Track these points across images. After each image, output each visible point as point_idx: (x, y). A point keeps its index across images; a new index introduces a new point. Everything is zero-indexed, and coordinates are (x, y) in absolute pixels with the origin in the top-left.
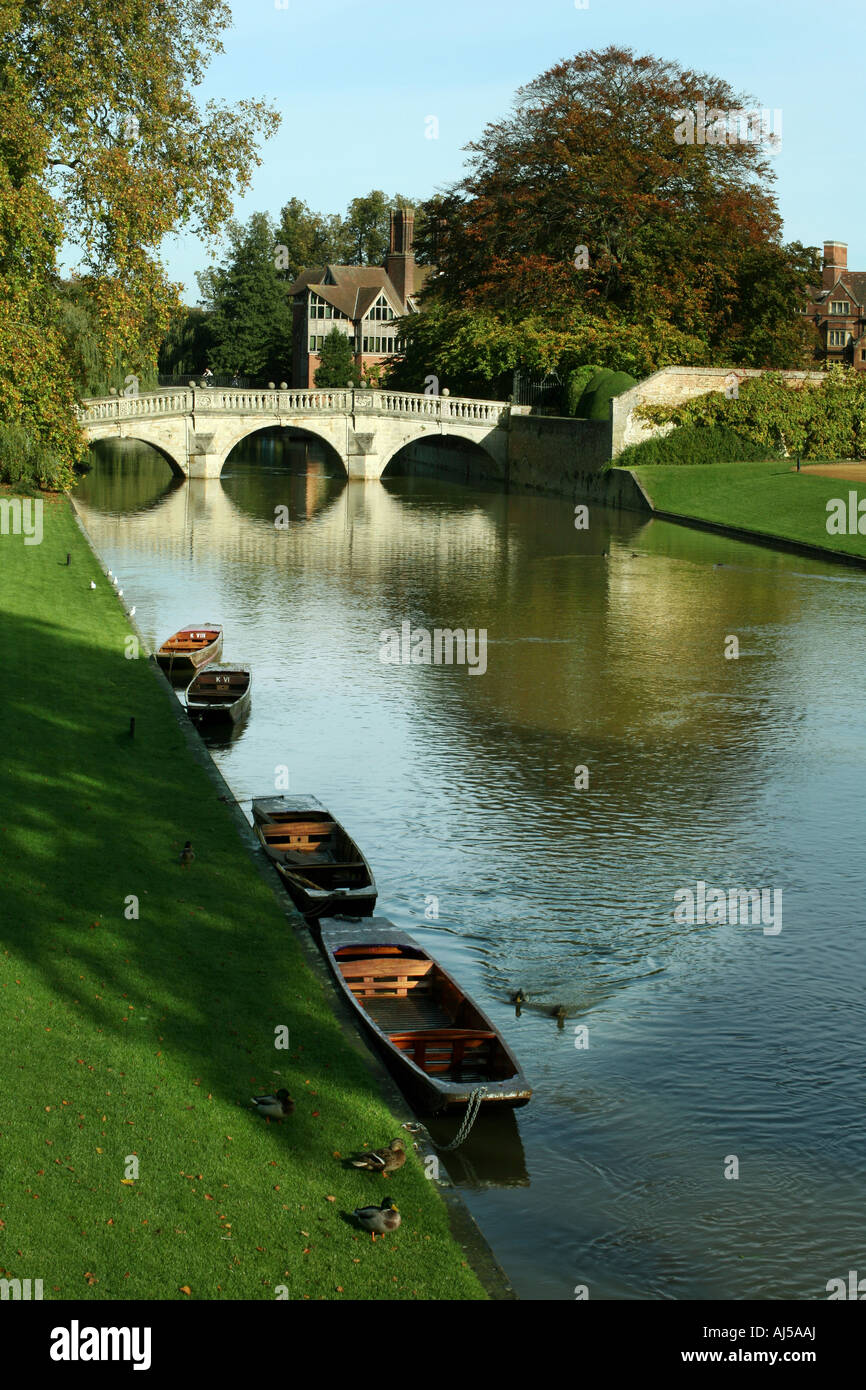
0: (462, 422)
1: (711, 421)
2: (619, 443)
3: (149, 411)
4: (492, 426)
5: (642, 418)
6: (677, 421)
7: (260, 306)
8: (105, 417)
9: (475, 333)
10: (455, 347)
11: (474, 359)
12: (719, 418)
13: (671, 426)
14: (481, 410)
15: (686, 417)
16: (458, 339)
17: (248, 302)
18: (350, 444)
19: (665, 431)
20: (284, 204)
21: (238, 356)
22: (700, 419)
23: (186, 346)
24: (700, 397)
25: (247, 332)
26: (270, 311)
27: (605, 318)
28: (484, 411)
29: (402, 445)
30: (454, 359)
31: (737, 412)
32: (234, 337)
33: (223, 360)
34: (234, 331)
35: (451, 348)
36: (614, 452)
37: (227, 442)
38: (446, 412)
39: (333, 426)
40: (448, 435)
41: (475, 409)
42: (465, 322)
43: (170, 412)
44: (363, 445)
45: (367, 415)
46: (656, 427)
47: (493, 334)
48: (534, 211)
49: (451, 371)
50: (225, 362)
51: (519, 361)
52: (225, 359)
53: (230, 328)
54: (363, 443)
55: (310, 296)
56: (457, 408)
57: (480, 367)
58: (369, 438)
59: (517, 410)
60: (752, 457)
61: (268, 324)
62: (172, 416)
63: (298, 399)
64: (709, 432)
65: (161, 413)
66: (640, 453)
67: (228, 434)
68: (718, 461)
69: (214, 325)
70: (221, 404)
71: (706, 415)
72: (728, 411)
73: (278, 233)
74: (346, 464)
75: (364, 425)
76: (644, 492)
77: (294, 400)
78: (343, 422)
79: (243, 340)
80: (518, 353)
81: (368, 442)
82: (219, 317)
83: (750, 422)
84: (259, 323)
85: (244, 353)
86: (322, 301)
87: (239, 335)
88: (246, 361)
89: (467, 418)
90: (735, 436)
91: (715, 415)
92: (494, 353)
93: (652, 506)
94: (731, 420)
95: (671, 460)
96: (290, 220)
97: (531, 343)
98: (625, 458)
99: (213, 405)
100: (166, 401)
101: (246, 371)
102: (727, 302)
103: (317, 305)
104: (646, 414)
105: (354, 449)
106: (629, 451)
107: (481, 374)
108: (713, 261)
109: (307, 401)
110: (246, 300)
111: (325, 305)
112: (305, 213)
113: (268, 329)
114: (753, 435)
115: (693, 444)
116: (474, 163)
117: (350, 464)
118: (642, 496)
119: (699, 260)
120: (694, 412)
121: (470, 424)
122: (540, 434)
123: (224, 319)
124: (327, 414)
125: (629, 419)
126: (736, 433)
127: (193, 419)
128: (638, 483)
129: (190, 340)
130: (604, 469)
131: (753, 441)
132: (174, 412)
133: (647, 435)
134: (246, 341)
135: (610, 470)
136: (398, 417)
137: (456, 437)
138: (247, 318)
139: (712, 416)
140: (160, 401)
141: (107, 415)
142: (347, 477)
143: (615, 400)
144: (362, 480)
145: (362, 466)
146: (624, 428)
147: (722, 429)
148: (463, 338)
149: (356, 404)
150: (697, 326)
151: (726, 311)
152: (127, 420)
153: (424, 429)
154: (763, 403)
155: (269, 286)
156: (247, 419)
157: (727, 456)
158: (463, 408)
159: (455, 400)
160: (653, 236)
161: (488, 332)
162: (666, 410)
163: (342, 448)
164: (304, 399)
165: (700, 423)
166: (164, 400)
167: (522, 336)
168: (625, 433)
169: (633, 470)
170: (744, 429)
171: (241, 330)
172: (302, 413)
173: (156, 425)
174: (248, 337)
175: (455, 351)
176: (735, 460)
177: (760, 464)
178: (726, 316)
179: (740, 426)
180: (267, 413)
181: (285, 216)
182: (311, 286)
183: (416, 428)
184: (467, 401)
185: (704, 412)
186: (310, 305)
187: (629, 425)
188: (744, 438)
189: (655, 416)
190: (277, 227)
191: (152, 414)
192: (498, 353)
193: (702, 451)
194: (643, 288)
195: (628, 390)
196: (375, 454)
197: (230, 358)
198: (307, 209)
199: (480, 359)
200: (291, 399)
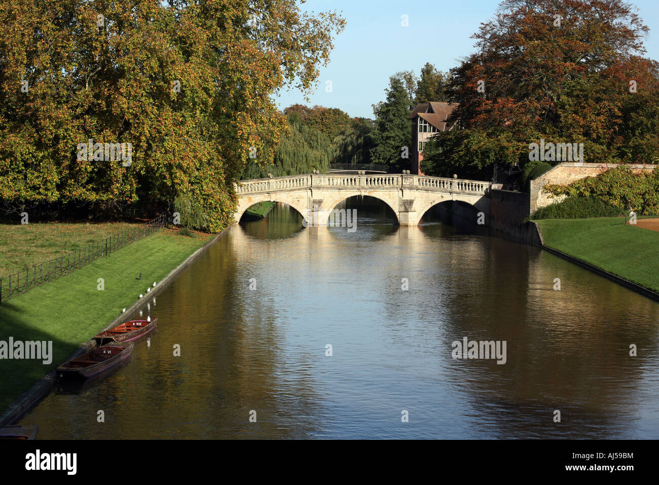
0: (464, 193)
1: (587, 194)
2: (534, 207)
3: (287, 187)
4: (481, 195)
5: (547, 192)
6: (568, 194)
7: (399, 124)
8: (262, 190)
9: (472, 143)
10: (461, 151)
11: (472, 157)
12: (592, 192)
13: (564, 197)
14: (475, 186)
15: (573, 191)
16: (463, 146)
17: (392, 123)
18: (401, 205)
19: (561, 199)
20: (423, 67)
21: (387, 153)
22: (581, 192)
23: (359, 146)
24: (581, 180)
25: (392, 139)
26: (405, 127)
27: (546, 133)
28: (477, 187)
29: (430, 206)
30: (460, 157)
31: (602, 188)
32: (384, 142)
33: (378, 155)
34: (384, 138)
35: (459, 151)
36: (531, 212)
37: (330, 204)
38: (455, 188)
39: (391, 196)
40: (456, 201)
41: (472, 186)
42: (467, 136)
43: (298, 187)
44: (407, 206)
45: (410, 189)
46: (555, 197)
47: (482, 143)
48: (505, 72)
49: (459, 164)
50: (379, 156)
51: (497, 159)
52: (380, 155)
53: (382, 137)
54: (407, 205)
55: (419, 119)
56: (462, 185)
57: (475, 162)
58: (411, 202)
59: (495, 186)
60: (610, 214)
61: (404, 135)
62: (300, 189)
63: (371, 180)
64: (586, 200)
65: (293, 188)
66: (544, 213)
67: (331, 199)
68: (591, 217)
69: (374, 135)
70: (327, 183)
71: (584, 190)
72: (596, 188)
73: (419, 83)
74: (398, 217)
75: (408, 195)
76: (540, 235)
77: (369, 181)
78: (396, 194)
79: (389, 143)
80: (496, 154)
81: (410, 205)
82: (376, 131)
83: (610, 194)
84: (399, 134)
85: (390, 151)
86: (425, 122)
87: (387, 141)
88: (391, 155)
89: (467, 191)
90: (601, 202)
91: (589, 190)
92: (483, 154)
93: (543, 243)
94: (599, 193)
95: (563, 216)
96: (426, 76)
97: (502, 148)
98: (537, 215)
99: (323, 184)
100: (296, 181)
101: (391, 161)
102: (615, 123)
103: (423, 125)
104: (549, 190)
105: (403, 209)
106: (540, 209)
107: (476, 167)
108: (608, 100)
109: (376, 181)
110: (391, 121)
111: (427, 125)
112: (434, 72)
113: (403, 137)
114: (611, 202)
115: (576, 207)
116: (479, 45)
117: (400, 217)
118: (539, 237)
119: (598, 100)
120: (578, 189)
121: (469, 194)
122: (502, 201)
123: (379, 132)
124: (387, 189)
125: (540, 193)
126: (602, 200)
127: (312, 191)
128: (538, 230)
129: (360, 144)
130: (525, 221)
131: (611, 205)
132: (300, 188)
133: (550, 202)
134: (391, 144)
135: (528, 222)
136: (428, 190)
137: (461, 201)
138: (392, 131)
139: (588, 191)
140: (293, 181)
141: (263, 189)
142: (399, 224)
143: (532, 181)
144: (407, 226)
145: (406, 218)
146: (537, 198)
147: (594, 198)
148: (466, 146)
149: (404, 183)
150: (599, 138)
151: (614, 129)
152: (275, 192)
153: (443, 197)
154: (617, 183)
155: (404, 113)
156: (342, 192)
157: (596, 213)
158: (465, 185)
159: (460, 181)
160: (574, 86)
161: (480, 142)
162: (561, 187)
163: (396, 208)
164: (374, 180)
165: (581, 195)
166: (295, 180)
167: (498, 144)
168: (538, 201)
169: (536, 222)
170: (606, 198)
171: (388, 138)
172: (373, 188)
173: (291, 194)
174: (393, 143)
175: (462, 153)
176: (600, 216)
177: (615, 218)
178: (615, 132)
179: (604, 196)
180: (353, 188)
181: (423, 73)
182: (419, 114)
183: (438, 197)
184: (467, 181)
185: (583, 188)
186: (419, 124)
187: (540, 195)
188: (606, 203)
189: (554, 190)
190: (418, 80)
191: (288, 189)
192: (485, 154)
193: (582, 211)
194: (567, 117)
195: (540, 176)
196: (415, 211)
197: (382, 154)
198: (436, 69)
199: (475, 158)
200: (367, 180)
